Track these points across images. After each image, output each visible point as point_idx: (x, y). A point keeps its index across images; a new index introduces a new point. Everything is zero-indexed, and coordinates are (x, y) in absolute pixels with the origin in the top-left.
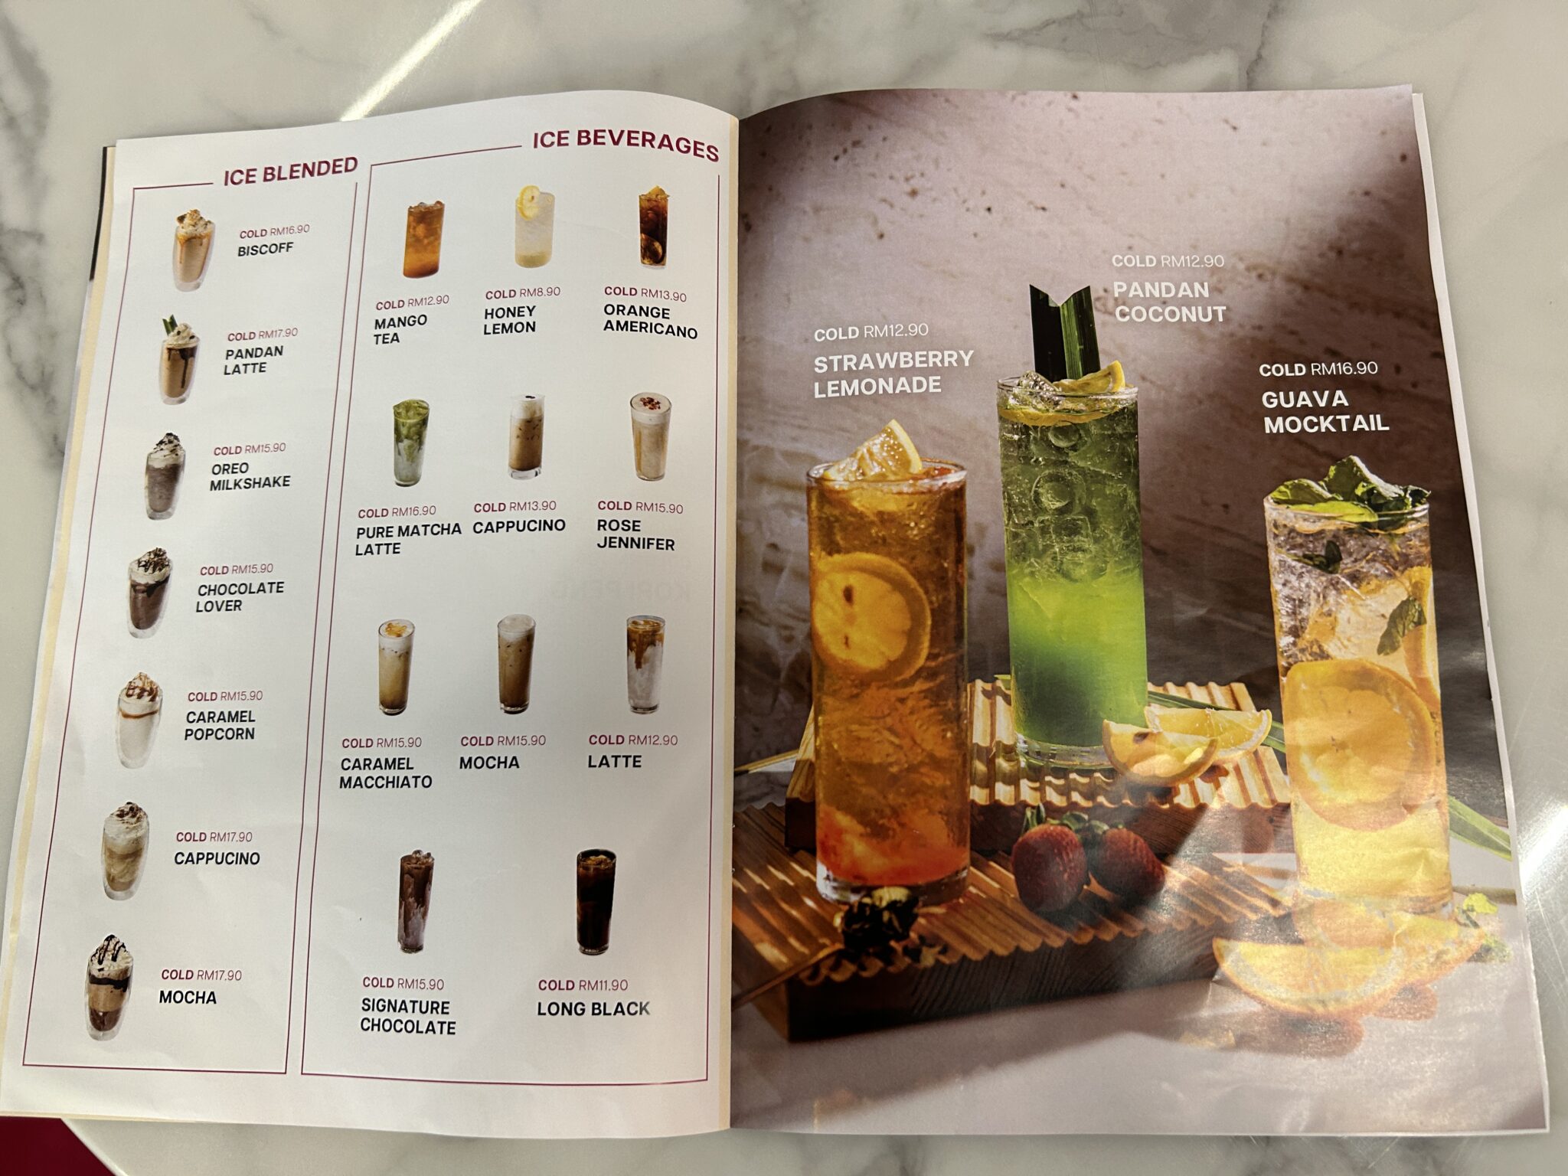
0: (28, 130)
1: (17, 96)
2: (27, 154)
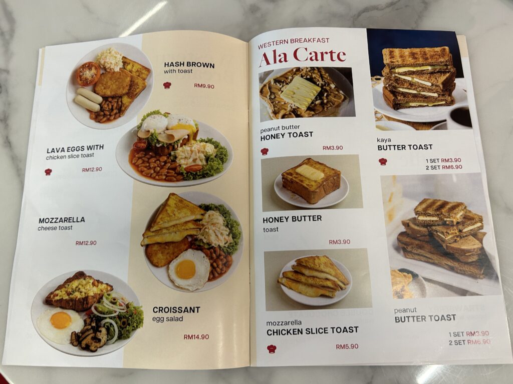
0: (7, 37)
1: (5, 26)
2: (7, 44)
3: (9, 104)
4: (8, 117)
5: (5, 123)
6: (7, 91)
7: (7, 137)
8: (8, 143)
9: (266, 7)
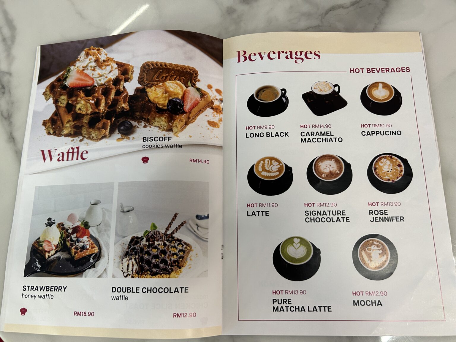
3: (12, 103)
4: (11, 114)
5: (9, 120)
6: (10, 92)
7: (11, 133)
8: (12, 139)
9: (241, 8)
